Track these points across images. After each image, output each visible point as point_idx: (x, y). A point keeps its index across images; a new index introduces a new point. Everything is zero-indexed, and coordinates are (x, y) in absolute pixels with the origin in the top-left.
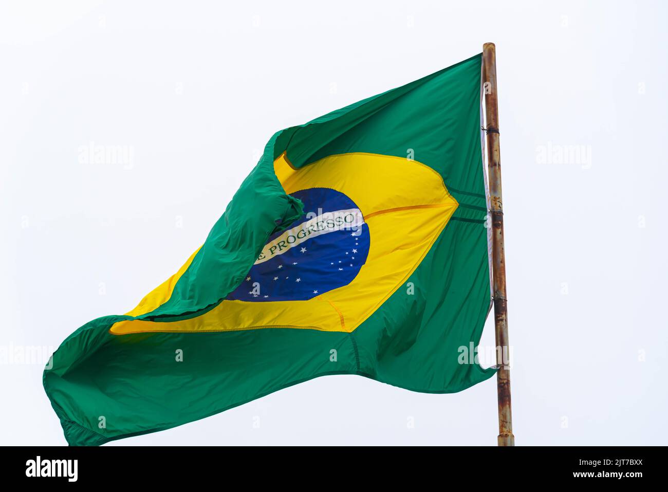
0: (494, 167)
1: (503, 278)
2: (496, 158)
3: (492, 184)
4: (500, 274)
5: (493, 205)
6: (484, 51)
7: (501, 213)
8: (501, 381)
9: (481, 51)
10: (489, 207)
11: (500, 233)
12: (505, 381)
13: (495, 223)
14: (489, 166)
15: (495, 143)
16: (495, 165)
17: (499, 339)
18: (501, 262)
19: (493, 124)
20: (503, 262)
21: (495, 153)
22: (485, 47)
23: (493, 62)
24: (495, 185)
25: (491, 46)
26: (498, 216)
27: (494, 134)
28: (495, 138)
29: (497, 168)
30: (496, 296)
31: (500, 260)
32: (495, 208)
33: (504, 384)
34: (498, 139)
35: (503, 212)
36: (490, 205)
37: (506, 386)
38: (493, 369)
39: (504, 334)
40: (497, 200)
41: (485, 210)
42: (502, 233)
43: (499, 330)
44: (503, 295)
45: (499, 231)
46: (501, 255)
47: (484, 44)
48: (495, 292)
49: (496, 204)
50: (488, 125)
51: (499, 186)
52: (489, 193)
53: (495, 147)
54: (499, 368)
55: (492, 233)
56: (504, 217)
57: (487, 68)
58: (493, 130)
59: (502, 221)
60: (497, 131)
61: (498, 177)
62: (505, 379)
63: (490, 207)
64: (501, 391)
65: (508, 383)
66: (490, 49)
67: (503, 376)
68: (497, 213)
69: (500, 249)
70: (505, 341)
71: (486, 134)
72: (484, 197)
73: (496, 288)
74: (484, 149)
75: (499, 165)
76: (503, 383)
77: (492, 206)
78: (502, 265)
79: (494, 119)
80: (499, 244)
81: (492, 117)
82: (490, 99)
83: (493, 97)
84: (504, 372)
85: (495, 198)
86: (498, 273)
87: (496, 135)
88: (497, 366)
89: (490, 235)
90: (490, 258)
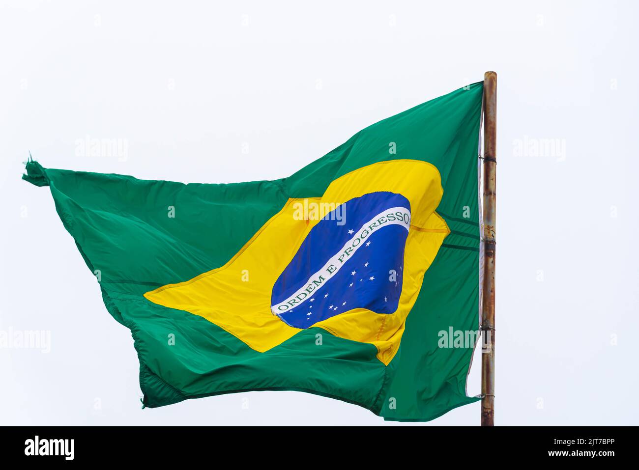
0: (489, 196)
1: (493, 308)
2: (491, 187)
3: (486, 213)
4: (490, 303)
5: (487, 233)
6: (485, 79)
7: (494, 242)
8: (485, 410)
9: (483, 79)
10: (482, 234)
11: (492, 262)
12: (489, 411)
13: (488, 251)
14: (484, 194)
15: (492, 172)
16: (491, 194)
17: (485, 367)
18: (492, 291)
19: (491, 153)
20: (493, 291)
21: (491, 182)
22: (487, 75)
23: (494, 91)
24: (490, 214)
25: (492, 74)
26: (491, 244)
27: (491, 162)
28: (491, 167)
29: (492, 197)
30: (485, 325)
31: (491, 289)
32: (488, 236)
33: (488, 414)
34: (494, 168)
35: (496, 242)
36: (483, 233)
37: (490, 415)
38: (477, 398)
39: (491, 363)
40: (490, 228)
41: (478, 238)
42: (493, 262)
43: (485, 359)
44: (492, 325)
45: (491, 260)
46: (492, 284)
47: (486, 73)
48: (483, 321)
49: (489, 232)
50: (486, 153)
51: (493, 215)
52: (482, 222)
53: (492, 176)
54: (483, 397)
55: (484, 262)
56: (497, 246)
57: (488, 96)
58: (490, 159)
59: (494, 250)
60: (494, 160)
61: (493, 205)
62: (489, 409)
63: (483, 236)
64: (485, 420)
65: (492, 412)
66: (492, 77)
67: (487, 405)
68: (490, 242)
69: (492, 278)
70: (491, 371)
71: (482, 162)
72: (478, 225)
73: (485, 317)
74: (480, 177)
75: (495, 194)
76: (487, 412)
77: (485, 235)
78: (492, 294)
79: (491, 148)
80: (490, 272)
81: (490, 145)
82: (489, 127)
83: (492, 125)
84: (488, 402)
85: (488, 226)
86: (487, 303)
87: (493, 164)
88: (482, 395)
89: (482, 264)
90: (481, 287)
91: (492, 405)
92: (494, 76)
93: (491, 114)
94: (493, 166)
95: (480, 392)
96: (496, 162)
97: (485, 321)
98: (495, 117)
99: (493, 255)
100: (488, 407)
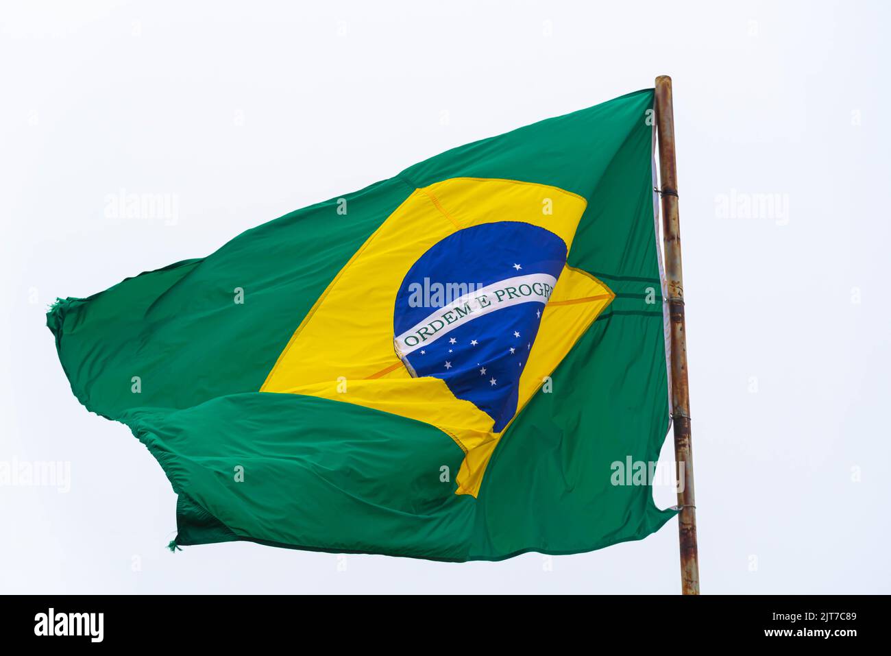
0: (671, 241)
1: (685, 389)
2: (674, 230)
3: (669, 264)
4: (682, 384)
5: (672, 292)
6: (657, 87)
7: (681, 303)
8: (684, 527)
9: (653, 86)
10: (665, 293)
11: (681, 330)
12: (689, 527)
13: (674, 316)
14: (664, 239)
15: (673, 210)
16: (673, 238)
18: (683, 368)
19: (670, 184)
20: (684, 367)
21: (673, 223)
22: (658, 80)
23: (669, 102)
24: (673, 265)
25: (665, 80)
26: (678, 306)
27: (671, 197)
28: (672, 202)
29: (676, 242)
30: (676, 413)
31: (681, 366)
32: (673, 296)
33: (688, 531)
34: (675, 203)
35: (684, 301)
36: (667, 292)
37: (691, 533)
38: (672, 511)
39: (688, 463)
40: (675, 284)
41: (660, 298)
42: (683, 329)
44: (686, 413)
45: (679, 326)
46: (682, 358)
47: (657, 78)
48: (674, 408)
49: (674, 290)
50: (663, 185)
51: (679, 267)
52: (664, 276)
53: (673, 214)
54: (681, 509)
55: (670, 329)
56: (686, 308)
57: (661, 109)
58: (669, 193)
59: (683, 314)
60: (675, 194)
61: (677, 254)
62: (689, 524)
63: (667, 295)
64: (685, 540)
65: (693, 529)
66: (665, 83)
67: (687, 520)
68: (677, 303)
69: (681, 351)
70: (689, 473)
71: (660, 197)
72: (659, 281)
73: (676, 403)
74: (658, 217)
75: (679, 239)
76: (687, 529)
77: (669, 293)
78: (683, 371)
79: (670, 177)
80: (679, 343)
81: (668, 174)
82: (665, 149)
83: (669, 147)
84: (687, 515)
85: (673, 282)
86: (678, 383)
87: (674, 198)
88: (679, 506)
89: (667, 333)
90: (668, 364)
91: (693, 519)
92: (668, 81)
93: (667, 133)
94: (674, 201)
95: (676, 503)
96: (677, 196)
97: (676, 408)
98: (672, 137)
99: (682, 319)
100: (688, 522)
